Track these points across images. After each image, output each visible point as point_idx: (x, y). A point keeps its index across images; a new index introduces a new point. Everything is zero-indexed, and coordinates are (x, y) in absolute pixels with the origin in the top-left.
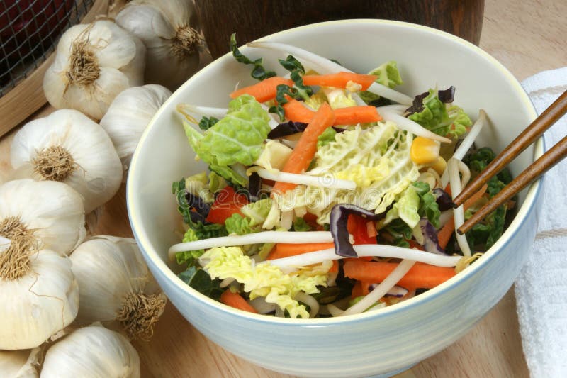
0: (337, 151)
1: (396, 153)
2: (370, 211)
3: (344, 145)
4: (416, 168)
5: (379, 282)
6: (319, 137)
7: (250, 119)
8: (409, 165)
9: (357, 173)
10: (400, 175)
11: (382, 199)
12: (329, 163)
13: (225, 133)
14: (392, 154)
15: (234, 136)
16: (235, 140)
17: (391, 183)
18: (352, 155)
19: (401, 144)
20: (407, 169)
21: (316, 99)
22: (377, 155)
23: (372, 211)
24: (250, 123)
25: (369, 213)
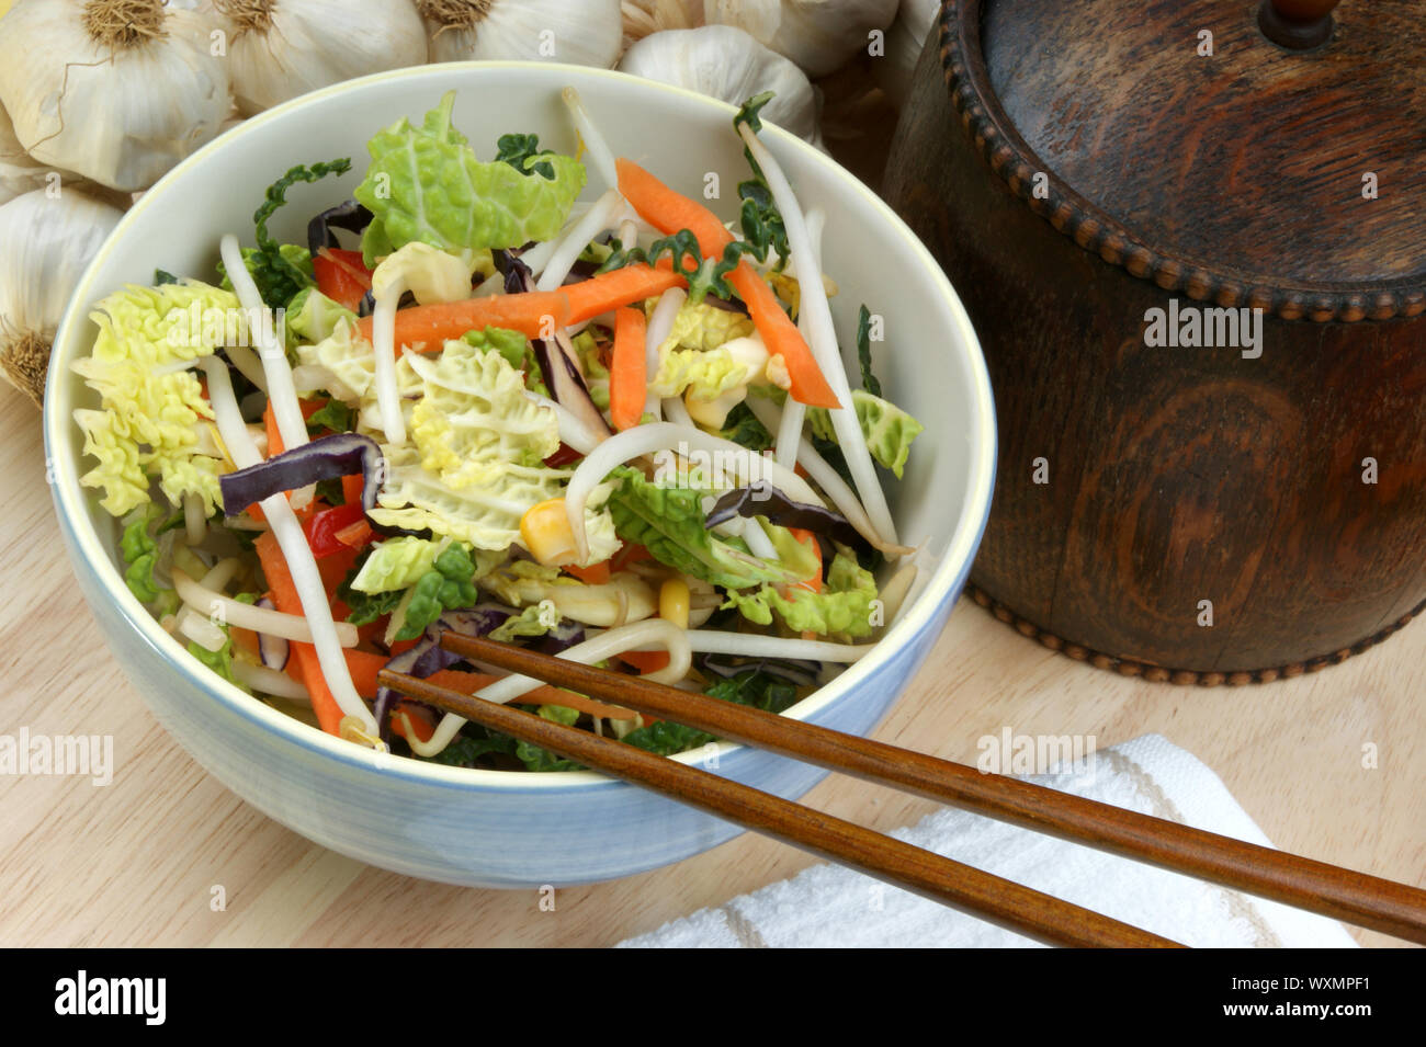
0: (472, 374)
2: (374, 502)
3: (487, 377)
4: (514, 536)
5: (277, 608)
6: (489, 327)
7: (481, 193)
8: (517, 522)
10: (488, 517)
11: (408, 506)
12: (442, 375)
13: (421, 163)
14: (536, 481)
15: (428, 183)
16: (418, 190)
17: (463, 508)
18: (484, 406)
20: (510, 523)
21: (732, 326)
22: (505, 450)
23: (376, 505)
24: (474, 198)
25: (368, 501)
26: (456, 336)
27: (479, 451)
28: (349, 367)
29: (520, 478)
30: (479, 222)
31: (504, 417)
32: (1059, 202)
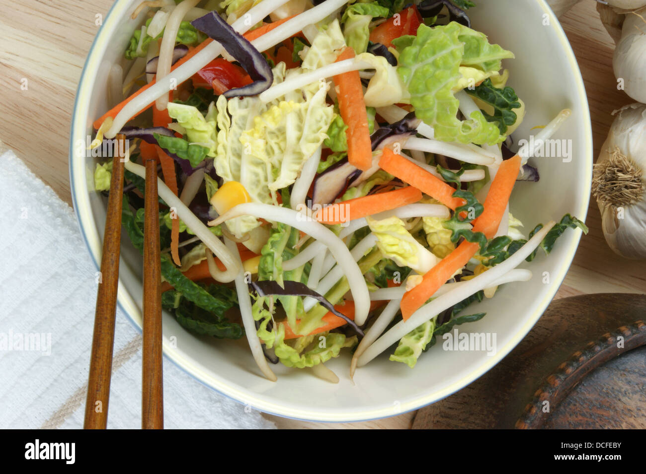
1: (263, 183)
2: (232, 97)
4: (227, 179)
6: (346, 127)
8: (237, 178)
9: (274, 119)
10: (237, 160)
11: (230, 116)
15: (435, 64)
19: (268, 200)
22: (275, 159)
23: (228, 98)
24: (433, 93)
25: (231, 93)
26: (338, 111)
27: (276, 143)
28: (316, 55)
29: (265, 171)
30: (422, 98)
31: (294, 152)
32: (529, 422)
